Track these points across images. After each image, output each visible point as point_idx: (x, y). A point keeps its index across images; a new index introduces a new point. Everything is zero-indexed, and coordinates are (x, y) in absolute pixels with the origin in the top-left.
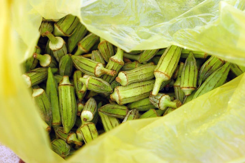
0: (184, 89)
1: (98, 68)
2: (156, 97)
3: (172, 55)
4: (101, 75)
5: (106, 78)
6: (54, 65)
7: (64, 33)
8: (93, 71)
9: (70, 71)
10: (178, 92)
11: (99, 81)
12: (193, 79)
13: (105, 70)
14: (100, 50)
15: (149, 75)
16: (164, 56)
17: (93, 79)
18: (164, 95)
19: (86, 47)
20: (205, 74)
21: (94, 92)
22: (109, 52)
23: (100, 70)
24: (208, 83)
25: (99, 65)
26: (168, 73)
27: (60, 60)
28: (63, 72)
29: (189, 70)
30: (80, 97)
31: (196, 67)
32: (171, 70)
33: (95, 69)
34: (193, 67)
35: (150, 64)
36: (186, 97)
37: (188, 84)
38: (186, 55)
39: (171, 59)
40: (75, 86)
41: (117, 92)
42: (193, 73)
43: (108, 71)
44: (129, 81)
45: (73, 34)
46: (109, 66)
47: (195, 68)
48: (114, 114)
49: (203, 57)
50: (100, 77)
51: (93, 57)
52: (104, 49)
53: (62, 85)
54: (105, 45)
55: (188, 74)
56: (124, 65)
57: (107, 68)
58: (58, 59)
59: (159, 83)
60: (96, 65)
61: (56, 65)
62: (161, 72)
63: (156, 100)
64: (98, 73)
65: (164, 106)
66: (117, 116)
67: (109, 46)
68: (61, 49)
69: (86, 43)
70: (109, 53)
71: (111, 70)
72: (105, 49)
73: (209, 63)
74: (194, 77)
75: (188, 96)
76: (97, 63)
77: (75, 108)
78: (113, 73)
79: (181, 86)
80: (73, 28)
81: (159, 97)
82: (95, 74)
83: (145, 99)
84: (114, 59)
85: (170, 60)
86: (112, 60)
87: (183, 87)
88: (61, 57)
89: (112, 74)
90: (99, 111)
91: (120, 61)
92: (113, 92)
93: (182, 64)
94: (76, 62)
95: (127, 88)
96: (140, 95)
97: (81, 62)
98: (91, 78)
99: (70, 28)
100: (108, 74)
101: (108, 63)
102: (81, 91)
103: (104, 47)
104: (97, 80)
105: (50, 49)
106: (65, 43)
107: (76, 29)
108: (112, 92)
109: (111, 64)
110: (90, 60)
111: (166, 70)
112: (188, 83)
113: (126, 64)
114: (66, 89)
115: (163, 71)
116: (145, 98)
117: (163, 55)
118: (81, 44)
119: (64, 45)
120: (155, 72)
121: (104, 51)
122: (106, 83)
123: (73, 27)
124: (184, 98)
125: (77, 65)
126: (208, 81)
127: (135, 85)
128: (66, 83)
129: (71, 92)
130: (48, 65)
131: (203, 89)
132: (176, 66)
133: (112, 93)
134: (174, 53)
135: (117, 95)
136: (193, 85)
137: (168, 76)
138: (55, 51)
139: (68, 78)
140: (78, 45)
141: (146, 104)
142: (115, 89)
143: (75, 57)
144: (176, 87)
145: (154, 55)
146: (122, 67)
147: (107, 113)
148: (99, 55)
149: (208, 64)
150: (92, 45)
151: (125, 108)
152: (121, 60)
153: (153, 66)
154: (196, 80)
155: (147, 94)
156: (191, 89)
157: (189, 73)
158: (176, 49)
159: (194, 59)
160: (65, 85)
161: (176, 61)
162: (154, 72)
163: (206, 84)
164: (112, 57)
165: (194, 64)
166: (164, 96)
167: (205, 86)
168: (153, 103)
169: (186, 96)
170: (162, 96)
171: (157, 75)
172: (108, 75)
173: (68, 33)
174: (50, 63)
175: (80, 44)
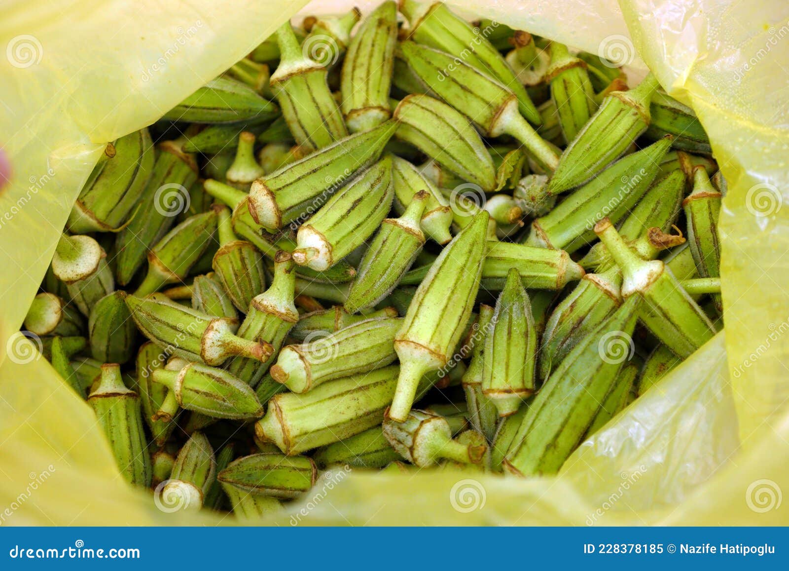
0: (493, 396)
1: (211, 337)
2: (404, 426)
3: (451, 284)
4: (225, 358)
5: (241, 368)
6: (73, 328)
7: (99, 222)
8: (198, 348)
9: (126, 346)
10: (478, 404)
11: (219, 380)
12: (521, 360)
13: (238, 341)
14: (219, 273)
15: (379, 352)
16: (426, 288)
17: (197, 375)
18: (428, 417)
19: (174, 264)
20: (563, 342)
21: (203, 416)
22: (250, 281)
23: (220, 343)
24: (566, 373)
25: (215, 327)
26: (439, 346)
27: (89, 311)
28: (103, 348)
29: (509, 333)
30: (159, 432)
31: (531, 322)
32: (449, 333)
33: (203, 341)
34: (522, 321)
35: (383, 314)
36: (503, 420)
37: (506, 380)
38: (499, 280)
39: (449, 299)
40: (142, 394)
41: (277, 415)
42: (522, 342)
43: (247, 346)
44: (315, 376)
45: (128, 222)
46: (249, 327)
47: (527, 325)
48: (272, 488)
49: (554, 286)
50: (221, 367)
51: (197, 299)
52: (232, 272)
53: (97, 396)
54: (234, 257)
55: (505, 345)
56: (298, 323)
57: (242, 336)
58: (83, 307)
59: (411, 380)
60: (205, 326)
61: (78, 328)
62: (418, 345)
63: (404, 434)
64: (214, 353)
65: (431, 456)
66: (280, 492)
67: (247, 261)
68: (93, 278)
69: (175, 250)
70: (247, 283)
71: (256, 340)
72: (234, 270)
73: (572, 307)
74: (526, 355)
75: (508, 417)
76: (209, 319)
77: (142, 469)
78: (261, 353)
79: (486, 386)
80: (129, 206)
81: (414, 427)
82: (203, 357)
83: (372, 431)
84: (265, 303)
85: (445, 301)
86: (257, 309)
87: (491, 390)
88: (95, 300)
89: (258, 354)
90: (222, 479)
91: (283, 311)
92: (264, 415)
93: (486, 311)
94: (141, 318)
95: (309, 400)
96: (351, 420)
97: (157, 320)
98: (189, 372)
99: (120, 203)
100: (245, 356)
101: (247, 317)
102: (159, 414)
103: (231, 262)
104: (209, 376)
105: (54, 275)
106: (104, 254)
107: (140, 206)
108: (262, 413)
109: (254, 323)
110: (185, 309)
111: (432, 336)
112: (507, 375)
113: (304, 317)
114: (112, 408)
115: (424, 339)
116: (369, 429)
117: (421, 287)
118: (158, 256)
119: (102, 261)
120: (397, 343)
121: (233, 277)
122: (239, 386)
123: (129, 202)
124: (497, 423)
125: (143, 329)
126: (567, 367)
127: (335, 389)
128: (111, 390)
129: (127, 418)
130: (50, 329)
131: (552, 394)
132: (465, 321)
133: (261, 419)
134: (458, 279)
135: (278, 426)
136: (523, 382)
137: (439, 356)
138: (71, 282)
139: (119, 372)
140: (149, 259)
141: (374, 448)
142: (272, 406)
143: (136, 303)
144: (469, 387)
145: (396, 284)
146: (294, 329)
147: (247, 485)
148: (215, 290)
149: (571, 310)
150: (192, 257)
151: (306, 464)
152: (288, 306)
153: (393, 320)
154: (531, 362)
155: (376, 414)
156: (516, 395)
157: (509, 344)
158: (465, 266)
159: (524, 294)
160: (108, 395)
161: (463, 304)
162: (394, 341)
163: (562, 378)
164: (258, 298)
165: (522, 312)
166: (428, 421)
167: (559, 382)
168: (393, 443)
169: (501, 418)
170: (422, 422)
171: (403, 351)
172: (246, 359)
173: (113, 222)
174: (59, 322)
175: (152, 257)
